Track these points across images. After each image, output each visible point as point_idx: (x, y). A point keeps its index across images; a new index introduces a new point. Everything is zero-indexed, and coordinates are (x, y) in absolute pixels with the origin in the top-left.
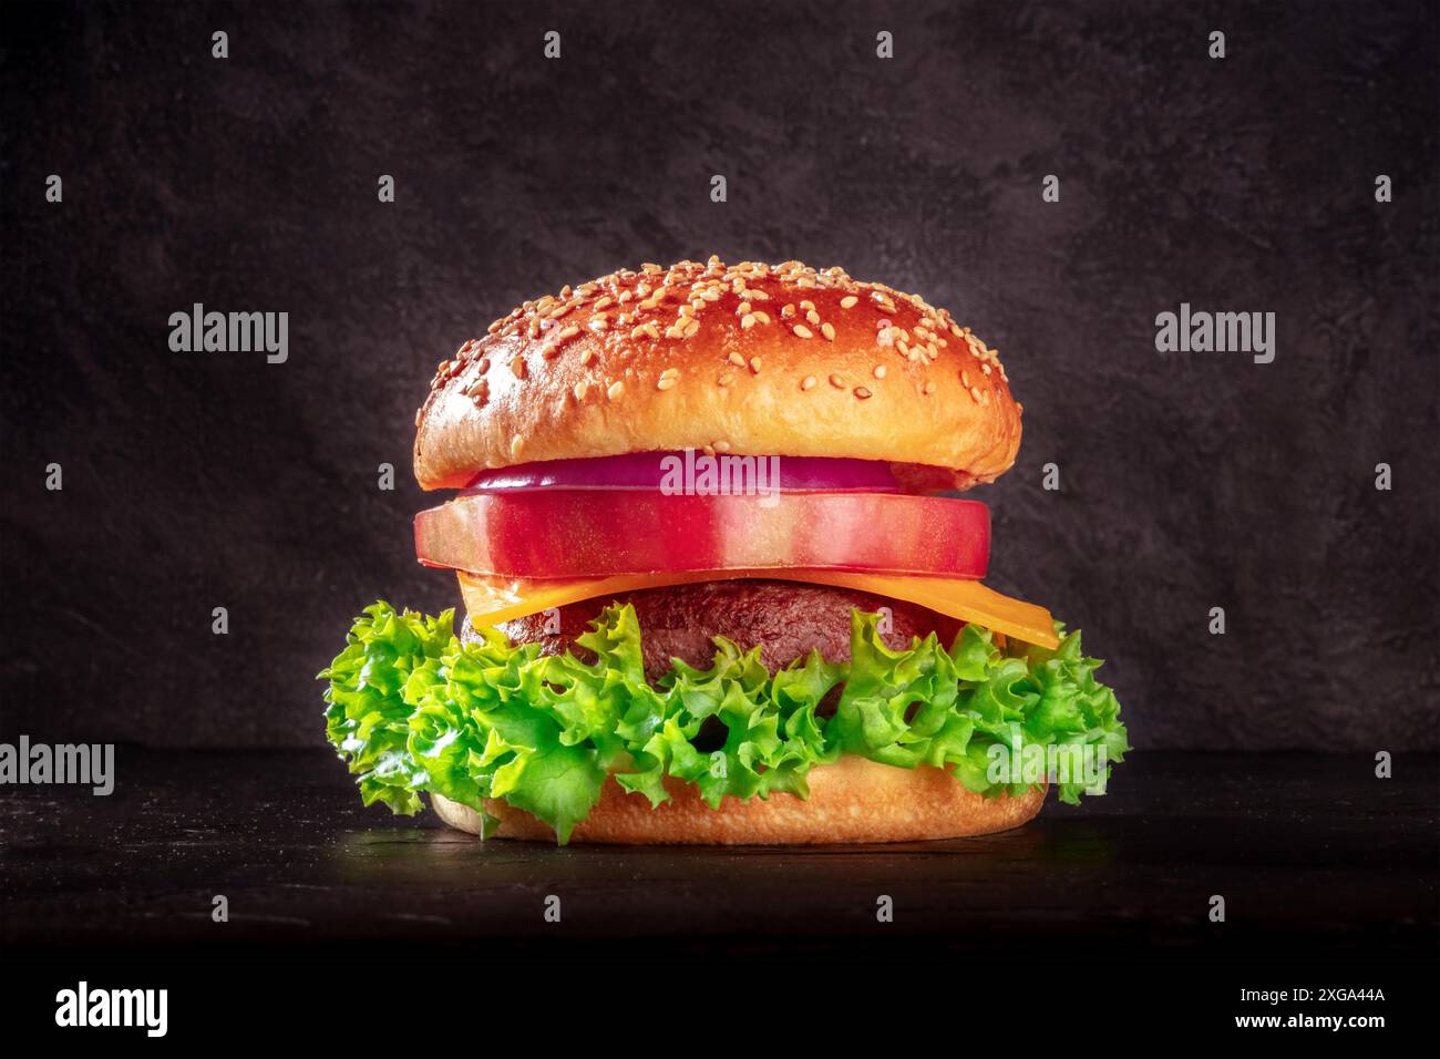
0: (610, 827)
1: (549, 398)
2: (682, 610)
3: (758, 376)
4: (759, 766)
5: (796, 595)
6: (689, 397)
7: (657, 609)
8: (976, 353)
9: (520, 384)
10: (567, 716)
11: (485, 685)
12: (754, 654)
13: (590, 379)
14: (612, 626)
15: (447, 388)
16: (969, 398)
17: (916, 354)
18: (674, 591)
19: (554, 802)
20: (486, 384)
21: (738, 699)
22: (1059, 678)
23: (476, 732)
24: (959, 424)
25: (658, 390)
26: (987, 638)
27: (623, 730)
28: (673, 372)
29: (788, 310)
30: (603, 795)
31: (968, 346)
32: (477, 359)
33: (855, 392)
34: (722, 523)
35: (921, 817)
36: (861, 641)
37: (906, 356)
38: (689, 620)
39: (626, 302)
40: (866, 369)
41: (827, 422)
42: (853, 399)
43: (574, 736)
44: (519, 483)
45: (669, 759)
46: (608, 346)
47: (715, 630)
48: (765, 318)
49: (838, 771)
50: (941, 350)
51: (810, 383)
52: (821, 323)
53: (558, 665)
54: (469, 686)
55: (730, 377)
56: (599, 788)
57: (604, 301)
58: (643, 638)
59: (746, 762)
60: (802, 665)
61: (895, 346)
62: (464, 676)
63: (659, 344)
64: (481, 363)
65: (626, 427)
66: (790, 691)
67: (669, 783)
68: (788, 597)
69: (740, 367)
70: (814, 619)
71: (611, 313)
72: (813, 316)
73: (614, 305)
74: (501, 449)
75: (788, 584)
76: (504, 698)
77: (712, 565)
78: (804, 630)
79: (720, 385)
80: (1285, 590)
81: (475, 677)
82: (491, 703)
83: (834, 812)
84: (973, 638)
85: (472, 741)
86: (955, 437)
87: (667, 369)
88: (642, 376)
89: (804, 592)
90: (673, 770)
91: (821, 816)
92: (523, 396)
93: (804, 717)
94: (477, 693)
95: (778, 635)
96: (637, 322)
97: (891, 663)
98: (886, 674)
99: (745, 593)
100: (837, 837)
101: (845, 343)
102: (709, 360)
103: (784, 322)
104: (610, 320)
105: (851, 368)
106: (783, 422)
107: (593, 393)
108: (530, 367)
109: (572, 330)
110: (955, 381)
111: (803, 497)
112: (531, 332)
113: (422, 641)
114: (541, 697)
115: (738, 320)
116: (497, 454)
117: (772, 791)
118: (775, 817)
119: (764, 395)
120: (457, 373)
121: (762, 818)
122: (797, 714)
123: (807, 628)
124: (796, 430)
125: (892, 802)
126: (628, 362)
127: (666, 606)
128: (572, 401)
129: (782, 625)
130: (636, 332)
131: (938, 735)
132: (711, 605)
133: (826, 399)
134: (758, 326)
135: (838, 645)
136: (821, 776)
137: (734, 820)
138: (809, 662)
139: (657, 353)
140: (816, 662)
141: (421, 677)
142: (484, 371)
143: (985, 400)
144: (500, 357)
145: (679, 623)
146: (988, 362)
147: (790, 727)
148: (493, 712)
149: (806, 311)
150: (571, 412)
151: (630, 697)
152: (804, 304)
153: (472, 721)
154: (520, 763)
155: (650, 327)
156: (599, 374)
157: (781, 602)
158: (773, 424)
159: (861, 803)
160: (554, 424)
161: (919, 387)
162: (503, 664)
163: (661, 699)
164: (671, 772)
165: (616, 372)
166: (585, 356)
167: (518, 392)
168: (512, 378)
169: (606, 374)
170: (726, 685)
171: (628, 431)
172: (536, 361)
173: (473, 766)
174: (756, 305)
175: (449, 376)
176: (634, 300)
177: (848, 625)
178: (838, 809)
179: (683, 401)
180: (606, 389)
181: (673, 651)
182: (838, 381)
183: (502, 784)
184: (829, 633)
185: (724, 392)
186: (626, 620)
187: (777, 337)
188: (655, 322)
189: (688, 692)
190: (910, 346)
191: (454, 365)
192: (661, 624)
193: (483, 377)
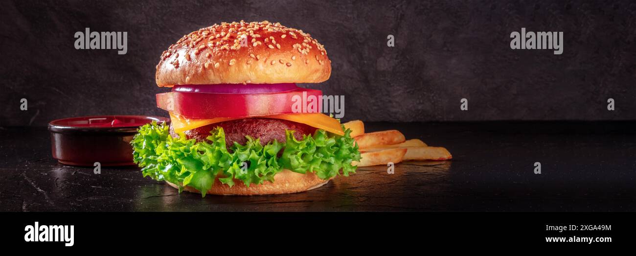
0: (217, 191)
1: (197, 67)
2: (236, 128)
3: (259, 61)
4: (260, 175)
5: (269, 122)
6: (239, 67)
7: (229, 127)
8: (319, 49)
9: (188, 62)
10: (204, 161)
11: (180, 151)
12: (258, 141)
13: (209, 61)
14: (216, 134)
15: (166, 61)
16: (318, 64)
17: (303, 52)
18: (234, 122)
19: (201, 185)
20: (178, 61)
21: (254, 155)
22: (344, 143)
23: (178, 165)
24: (316, 71)
25: (229, 65)
26: (324, 133)
27: (221, 164)
28: (234, 60)
29: (266, 40)
30: (215, 181)
31: (317, 46)
32: (175, 53)
33: (287, 64)
34: (248, 103)
35: (306, 185)
36: (289, 139)
37: (301, 53)
38: (239, 131)
39: (218, 38)
40: (289, 57)
41: (279, 74)
42: (286, 66)
43: (207, 167)
44: (189, 90)
45: (235, 173)
46: (214, 52)
47: (246, 134)
48: (260, 43)
49: (282, 174)
50: (310, 49)
51: (274, 62)
52: (276, 43)
53: (201, 145)
54: (175, 151)
55: (251, 61)
56: (214, 180)
57: (212, 37)
58: (226, 136)
59: (257, 174)
60: (271, 144)
61: (298, 50)
62: (174, 149)
63: (229, 51)
64: (176, 55)
65: (220, 76)
66: (269, 152)
67: (234, 180)
68: (267, 123)
69: (254, 58)
70: (274, 130)
71: (214, 41)
72: (274, 41)
73: (215, 39)
74: (183, 80)
75: (267, 119)
76: (186, 156)
77: (246, 115)
78: (272, 133)
79: (248, 64)
80: (382, 79)
81: (177, 149)
82: (181, 156)
83: (281, 186)
84: (320, 134)
85: (177, 168)
86: (314, 75)
87: (232, 59)
88: (225, 61)
89: (271, 121)
90: (236, 177)
91: (278, 187)
92: (190, 66)
93: (273, 160)
94: (177, 153)
95: (265, 135)
96: (222, 45)
97: (298, 144)
98: (296, 147)
99: (254, 122)
100: (282, 193)
101: (283, 50)
102: (244, 56)
103: (265, 44)
104: (214, 43)
105: (285, 57)
106: (266, 74)
107: (210, 66)
108: (191, 57)
109: (202, 46)
110: (314, 59)
111: (272, 95)
112: (191, 46)
113: (160, 135)
114: (197, 156)
115: (252, 44)
116: (182, 81)
117: (265, 181)
118: (265, 188)
119: (261, 66)
120: (169, 56)
121: (261, 188)
122: (272, 158)
123: (273, 132)
124: (270, 76)
125: (298, 181)
126: (220, 57)
127: (231, 127)
128: (204, 68)
129: (265, 132)
130: (222, 48)
131: (311, 162)
132: (245, 126)
133: (278, 67)
134: (258, 45)
135: (281, 137)
136: (278, 176)
137: (253, 189)
138: (274, 143)
139: (229, 54)
140: (276, 142)
141: (161, 147)
142: (177, 56)
143: (322, 63)
144: (182, 53)
145: (236, 131)
146: (323, 51)
147: (269, 163)
148: (182, 159)
149: (272, 40)
150: (204, 71)
151: (222, 154)
152: (271, 37)
153: (176, 162)
154: (191, 176)
155: (226, 46)
156: (212, 60)
157: (265, 125)
158: (263, 75)
159: (289, 182)
160: (199, 74)
161: (305, 61)
162: (185, 145)
163: (232, 156)
164: (235, 177)
165: (217, 60)
166: (207, 55)
167: (188, 65)
168: (186, 61)
169: (214, 60)
170: (251, 152)
171: (220, 78)
172: (193, 54)
173: (177, 175)
174: (257, 39)
175: (166, 57)
176: (221, 37)
177: (283, 132)
178: (283, 185)
179: (237, 69)
180: (214, 65)
181: (234, 140)
182: (282, 62)
183: (186, 181)
184: (279, 134)
185: (249, 66)
186: (221, 132)
187: (264, 49)
188: (227, 44)
189: (239, 154)
190: (302, 49)
191: (168, 54)
192: (230, 132)
193: (177, 59)
